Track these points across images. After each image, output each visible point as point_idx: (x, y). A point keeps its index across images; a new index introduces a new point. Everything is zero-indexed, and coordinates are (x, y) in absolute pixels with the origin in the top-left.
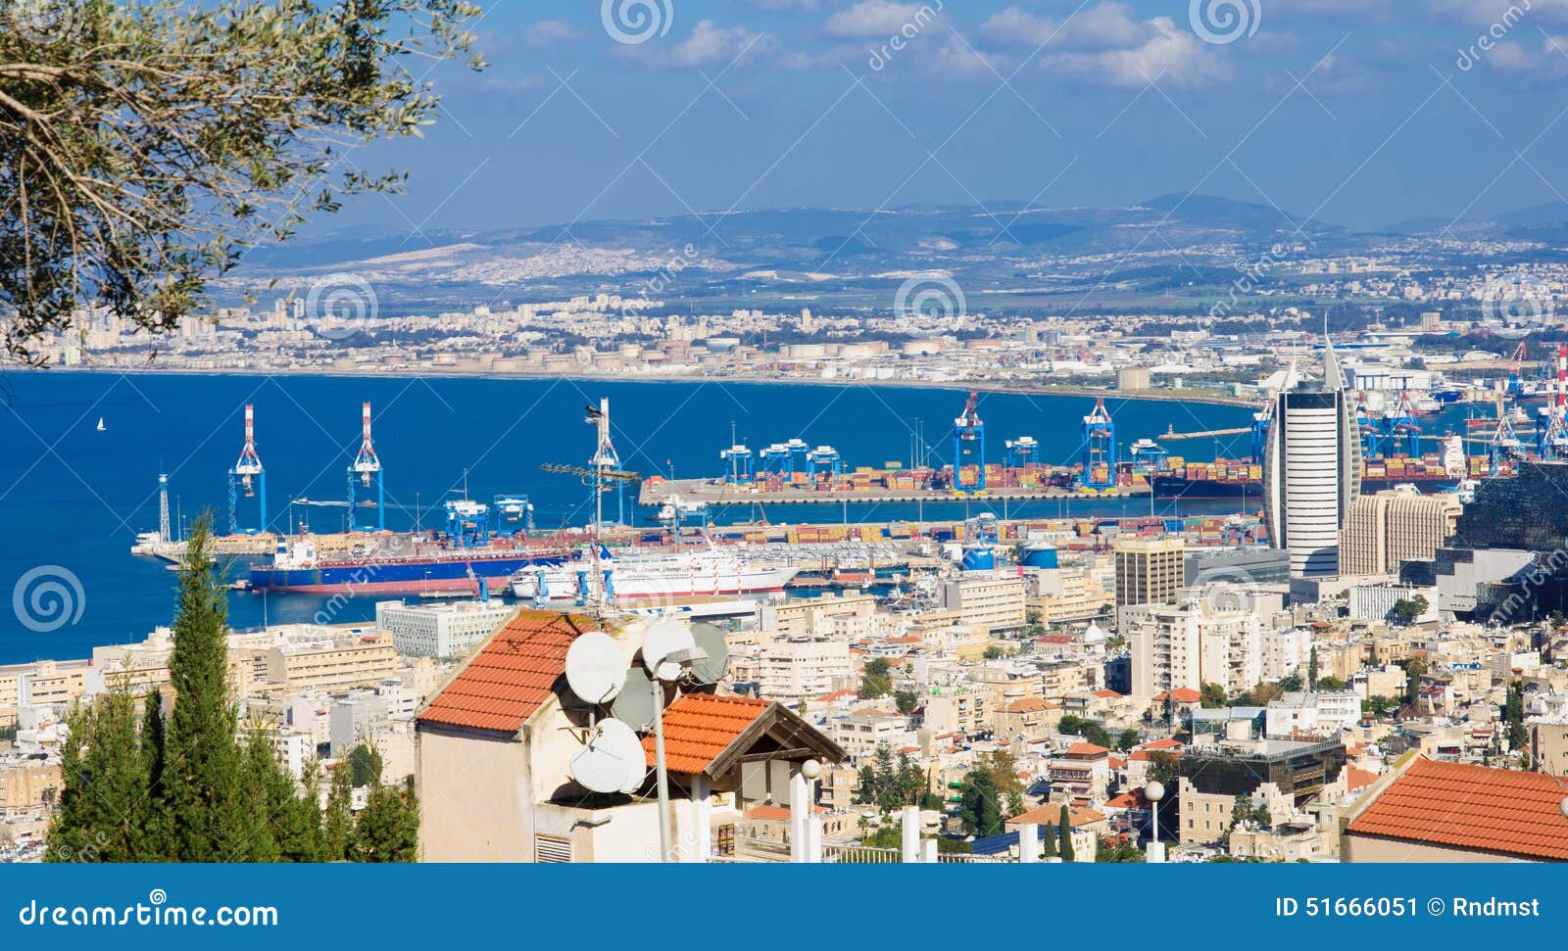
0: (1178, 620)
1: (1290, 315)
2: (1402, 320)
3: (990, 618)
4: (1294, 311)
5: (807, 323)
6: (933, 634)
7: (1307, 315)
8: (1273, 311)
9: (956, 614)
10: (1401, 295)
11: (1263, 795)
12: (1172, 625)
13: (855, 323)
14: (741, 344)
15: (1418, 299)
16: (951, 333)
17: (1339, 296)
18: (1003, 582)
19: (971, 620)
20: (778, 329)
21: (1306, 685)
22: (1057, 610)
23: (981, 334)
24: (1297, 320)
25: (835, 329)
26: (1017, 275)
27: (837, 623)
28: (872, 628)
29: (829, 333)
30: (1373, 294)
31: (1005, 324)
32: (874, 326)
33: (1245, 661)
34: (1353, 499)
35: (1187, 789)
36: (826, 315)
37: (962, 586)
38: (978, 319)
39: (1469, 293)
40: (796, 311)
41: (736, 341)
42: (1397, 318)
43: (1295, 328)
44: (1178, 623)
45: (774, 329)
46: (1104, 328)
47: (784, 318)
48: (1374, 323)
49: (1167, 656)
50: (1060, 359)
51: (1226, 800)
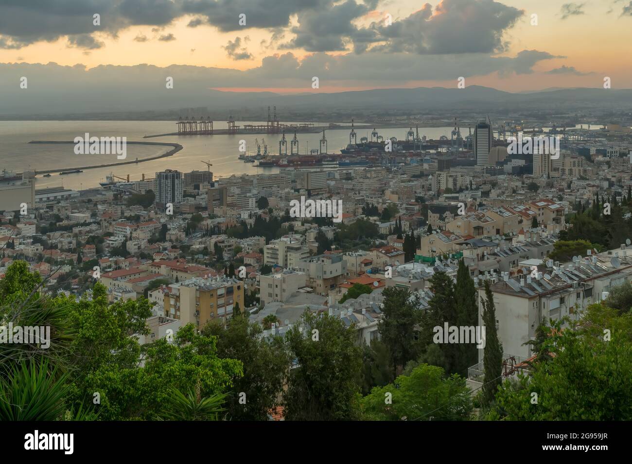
0: (442, 174)
21: (469, 189)
33: (457, 183)
35: (430, 213)
49: (439, 182)
50: (443, 119)
51: (438, 215)
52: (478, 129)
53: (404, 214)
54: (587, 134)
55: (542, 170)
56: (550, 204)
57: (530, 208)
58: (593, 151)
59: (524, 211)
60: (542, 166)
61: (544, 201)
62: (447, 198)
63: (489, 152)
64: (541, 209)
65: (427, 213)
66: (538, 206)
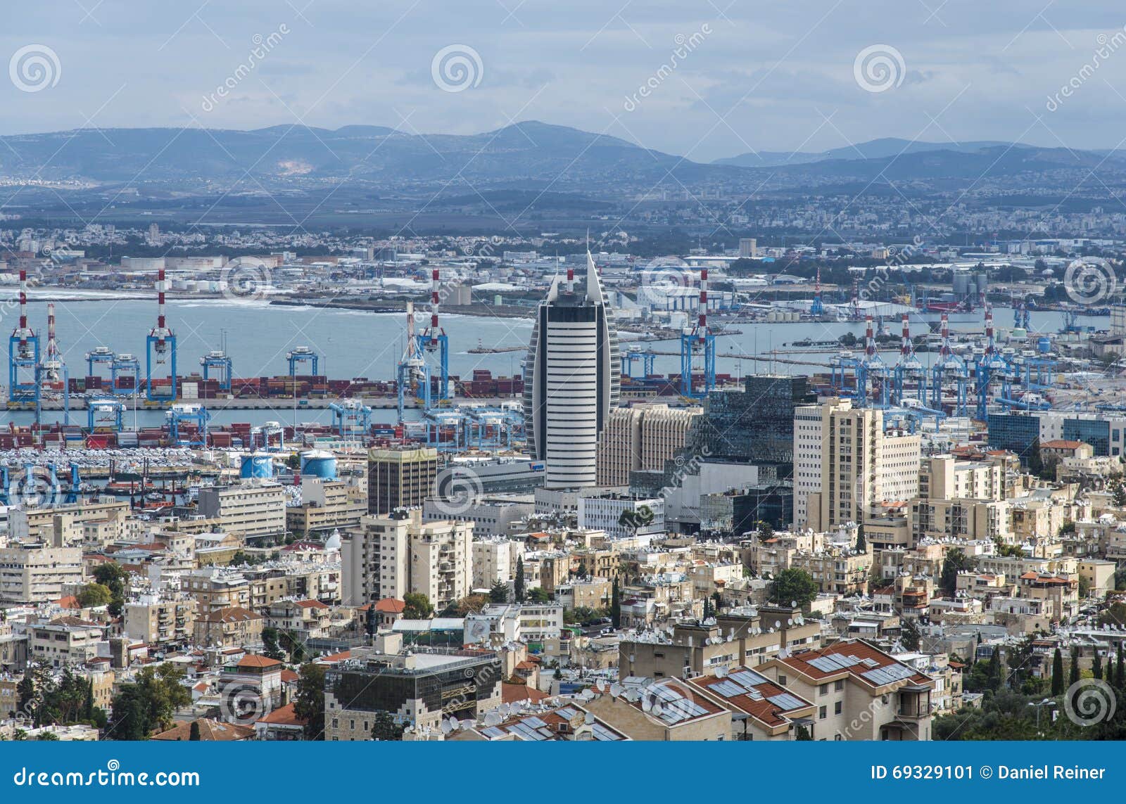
0: (387, 530)
1: (620, 238)
2: (723, 245)
3: (250, 526)
4: (624, 234)
5: (154, 238)
6: (181, 541)
7: (635, 239)
8: (604, 234)
9: (214, 521)
10: (728, 223)
11: (408, 712)
12: (382, 535)
13: (202, 238)
14: (86, 256)
15: (744, 224)
16: (292, 249)
17: (671, 222)
18: (263, 490)
19: (226, 528)
20: (125, 242)
21: (511, 596)
22: (320, 518)
23: (321, 252)
24: (625, 243)
25: (180, 243)
26: (370, 197)
27: (87, 530)
28: (124, 535)
29: (174, 247)
30: (703, 220)
31: (346, 241)
32: (221, 241)
33: (456, 571)
34: (611, 412)
35: (332, 705)
36: (177, 230)
37: (221, 494)
38: (323, 236)
39: (791, 221)
40: (145, 226)
41: (81, 253)
42: (719, 243)
43: (621, 250)
44: (388, 533)
45: (122, 242)
46: (439, 248)
47: (135, 232)
48: (697, 247)
49: (377, 567)
50: (390, 275)
51: (371, 717)
52: (549, 324)
53: (214, 713)
54: (1025, 353)
55: (832, 512)
56: (869, 662)
57: (783, 680)
58: (1050, 426)
59: (756, 696)
60: (832, 496)
61: (845, 650)
62: (408, 637)
63: (600, 427)
64: (831, 688)
65: (323, 708)
66: (818, 673)
